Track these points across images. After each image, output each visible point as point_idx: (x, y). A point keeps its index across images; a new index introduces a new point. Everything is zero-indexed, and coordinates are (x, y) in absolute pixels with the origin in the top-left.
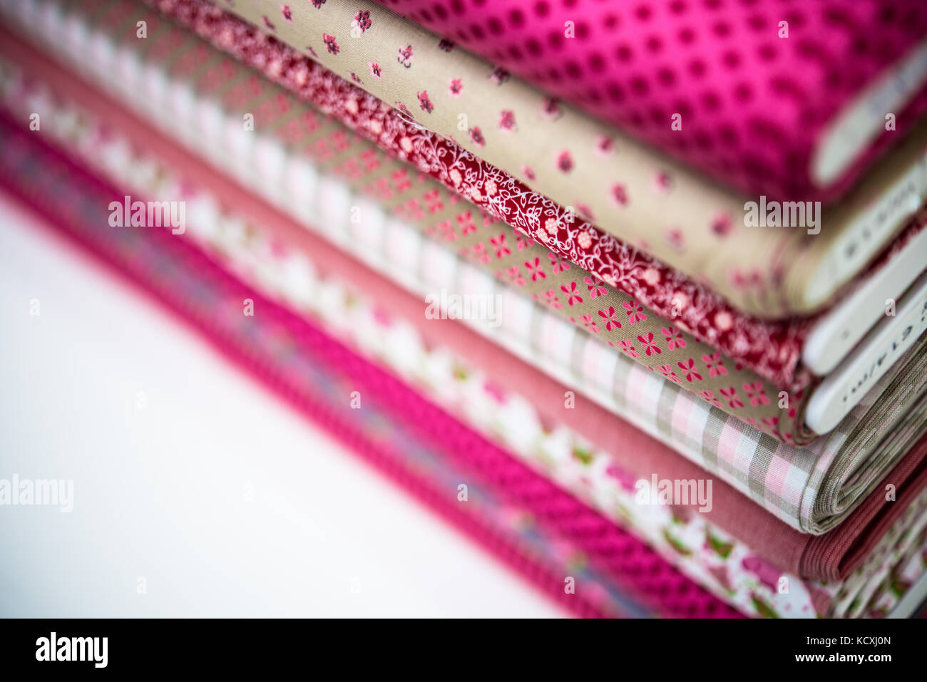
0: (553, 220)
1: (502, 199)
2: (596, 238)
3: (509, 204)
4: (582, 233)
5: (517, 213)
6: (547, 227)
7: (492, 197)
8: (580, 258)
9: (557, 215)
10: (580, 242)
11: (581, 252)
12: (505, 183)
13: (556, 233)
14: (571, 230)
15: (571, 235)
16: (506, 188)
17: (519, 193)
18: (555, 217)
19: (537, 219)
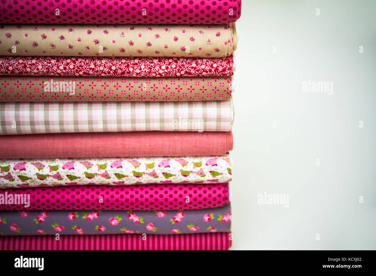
0: (163, 66)
1: (147, 68)
2: (176, 64)
3: (149, 68)
4: (172, 65)
5: (152, 69)
6: (162, 68)
7: (144, 69)
8: (173, 71)
9: (164, 64)
10: (172, 67)
11: (173, 69)
12: (147, 64)
13: (165, 69)
14: (169, 66)
15: (169, 67)
16: (147, 65)
17: (151, 64)
18: (164, 65)
19: (159, 68)
